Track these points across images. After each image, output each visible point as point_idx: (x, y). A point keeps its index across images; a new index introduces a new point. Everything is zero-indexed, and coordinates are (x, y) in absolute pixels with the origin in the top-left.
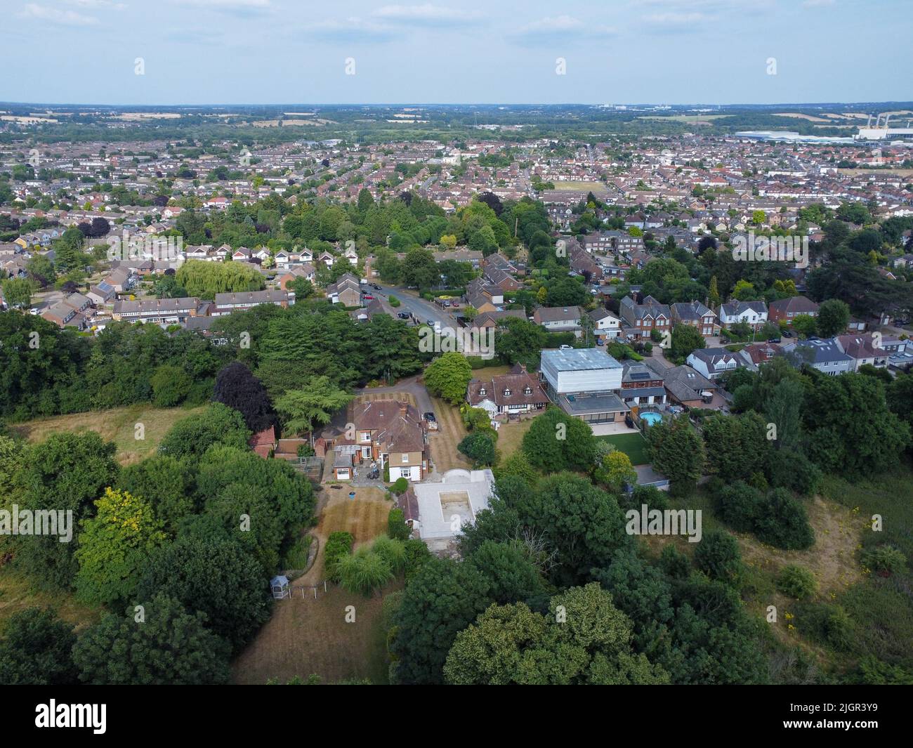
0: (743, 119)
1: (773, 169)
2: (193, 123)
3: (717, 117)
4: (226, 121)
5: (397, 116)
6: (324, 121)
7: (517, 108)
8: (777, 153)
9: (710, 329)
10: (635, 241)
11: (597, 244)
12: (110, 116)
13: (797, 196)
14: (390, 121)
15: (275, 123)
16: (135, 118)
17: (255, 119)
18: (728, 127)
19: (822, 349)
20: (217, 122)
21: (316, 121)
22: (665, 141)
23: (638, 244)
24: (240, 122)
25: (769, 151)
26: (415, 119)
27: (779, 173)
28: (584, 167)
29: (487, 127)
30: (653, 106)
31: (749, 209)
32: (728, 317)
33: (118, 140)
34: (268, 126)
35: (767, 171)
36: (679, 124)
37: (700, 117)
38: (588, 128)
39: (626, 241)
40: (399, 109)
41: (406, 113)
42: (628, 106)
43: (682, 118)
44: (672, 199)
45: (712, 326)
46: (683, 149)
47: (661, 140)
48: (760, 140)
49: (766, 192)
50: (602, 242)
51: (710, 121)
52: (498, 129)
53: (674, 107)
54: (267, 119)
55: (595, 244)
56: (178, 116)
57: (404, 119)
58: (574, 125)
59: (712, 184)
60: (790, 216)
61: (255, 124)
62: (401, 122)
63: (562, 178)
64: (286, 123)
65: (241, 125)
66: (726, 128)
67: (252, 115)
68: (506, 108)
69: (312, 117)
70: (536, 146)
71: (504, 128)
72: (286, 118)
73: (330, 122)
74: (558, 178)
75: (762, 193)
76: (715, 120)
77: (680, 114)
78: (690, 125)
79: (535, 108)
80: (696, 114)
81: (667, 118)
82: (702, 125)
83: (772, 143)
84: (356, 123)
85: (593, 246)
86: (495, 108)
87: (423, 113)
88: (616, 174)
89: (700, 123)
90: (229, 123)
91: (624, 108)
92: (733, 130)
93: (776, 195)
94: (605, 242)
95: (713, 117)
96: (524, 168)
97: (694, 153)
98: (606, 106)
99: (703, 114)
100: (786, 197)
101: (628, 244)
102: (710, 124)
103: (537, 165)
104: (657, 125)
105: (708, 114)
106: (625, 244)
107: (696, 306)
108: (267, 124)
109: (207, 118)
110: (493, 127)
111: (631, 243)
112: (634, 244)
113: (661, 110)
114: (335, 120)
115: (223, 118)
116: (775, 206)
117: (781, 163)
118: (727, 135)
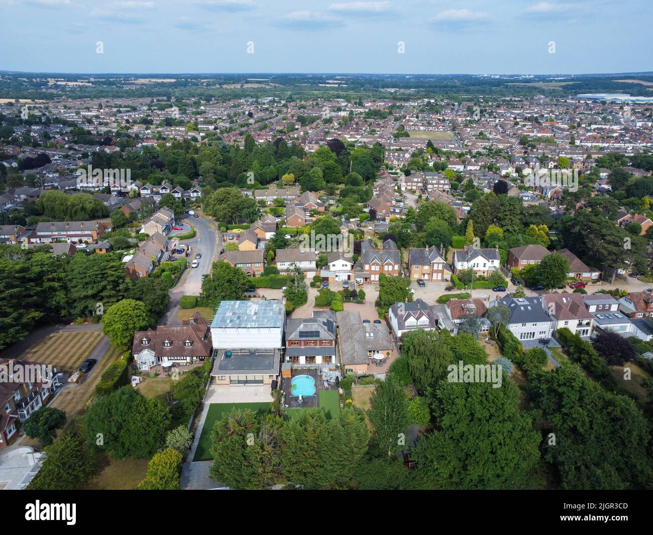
0: (587, 85)
1: (595, 123)
2: (182, 85)
3: (566, 83)
4: (205, 84)
5: (327, 81)
6: (273, 85)
7: (418, 77)
8: (604, 110)
9: (440, 275)
10: (442, 182)
11: (410, 184)
12: (129, 80)
13: (606, 145)
14: (320, 85)
15: (238, 86)
16: (144, 82)
17: (225, 83)
18: (573, 91)
19: (522, 308)
20: (198, 85)
21: (268, 85)
22: (519, 101)
23: (444, 184)
24: (215, 85)
25: (599, 108)
26: (339, 84)
27: (600, 126)
28: (444, 120)
29: (389, 90)
30: (521, 76)
31: (560, 155)
32: (460, 263)
33: (122, 97)
34: (233, 88)
35: (590, 125)
36: (535, 88)
37: (554, 83)
38: (465, 91)
39: (434, 182)
40: (332, 77)
41: (337, 80)
42: (501, 76)
43: (540, 84)
44: (501, 146)
45: (442, 272)
46: (530, 107)
47: (515, 101)
48: (595, 101)
49: (581, 142)
50: (415, 182)
51: (560, 87)
52: (396, 92)
53: (536, 76)
54: (234, 83)
55: (409, 184)
56: (173, 80)
57: (332, 84)
58: (454, 89)
59: (539, 135)
60: (592, 162)
61: (225, 86)
62: (328, 85)
63: (422, 128)
64: (246, 86)
65: (214, 87)
66: (572, 92)
67: (225, 80)
68: (411, 77)
69: (266, 81)
70: (416, 104)
71: (402, 90)
72: (247, 82)
73: (277, 85)
74: (419, 129)
75: (578, 142)
76: (565, 85)
77: (538, 81)
78: (543, 89)
79: (432, 76)
80: (551, 81)
81: (527, 84)
82: (553, 90)
83: (604, 103)
84: (296, 86)
85: (407, 186)
86: (403, 77)
87: (348, 80)
88: (466, 126)
89: (552, 88)
90: (206, 86)
91: (498, 77)
92: (576, 93)
93: (589, 145)
94: (418, 182)
95: (564, 84)
96: (397, 120)
97: (536, 110)
98: (486, 75)
99: (556, 81)
100: (595, 146)
101: (436, 184)
102: (560, 89)
103: (407, 118)
104: (517, 89)
105: (560, 81)
106: (433, 184)
107: (430, 251)
108: (232, 86)
109: (191, 82)
110: (393, 90)
111: (438, 184)
112: (441, 184)
113: (526, 79)
114: (281, 84)
115: (203, 83)
116: (583, 154)
117: (604, 119)
118: (570, 97)
